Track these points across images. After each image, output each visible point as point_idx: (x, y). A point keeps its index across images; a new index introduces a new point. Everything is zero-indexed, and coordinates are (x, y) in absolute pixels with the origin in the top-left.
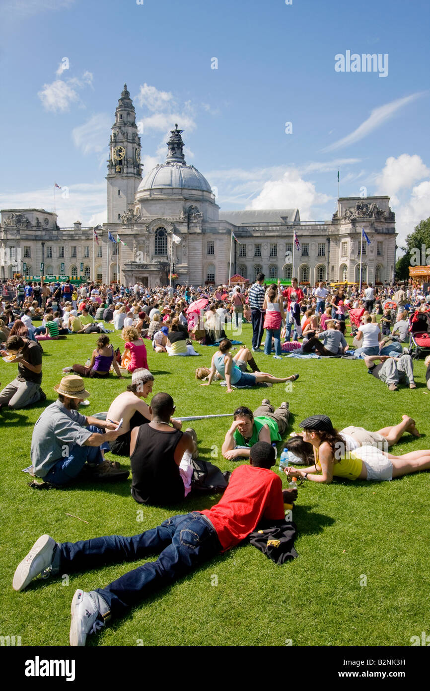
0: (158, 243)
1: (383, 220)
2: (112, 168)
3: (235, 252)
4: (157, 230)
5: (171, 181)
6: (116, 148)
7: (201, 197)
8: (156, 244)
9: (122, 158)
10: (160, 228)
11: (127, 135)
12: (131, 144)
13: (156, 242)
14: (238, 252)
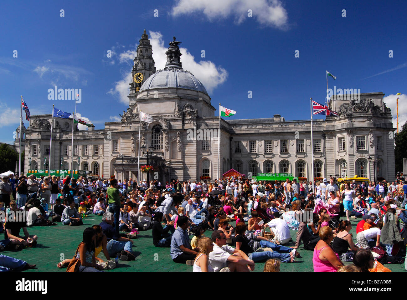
0: (154, 139)
1: (380, 116)
2: (133, 90)
3: (231, 149)
4: (154, 127)
5: (167, 81)
6: (136, 74)
7: (196, 97)
8: (152, 141)
9: (141, 82)
10: (156, 125)
11: (145, 65)
12: (148, 72)
13: (152, 138)
14: (234, 149)
